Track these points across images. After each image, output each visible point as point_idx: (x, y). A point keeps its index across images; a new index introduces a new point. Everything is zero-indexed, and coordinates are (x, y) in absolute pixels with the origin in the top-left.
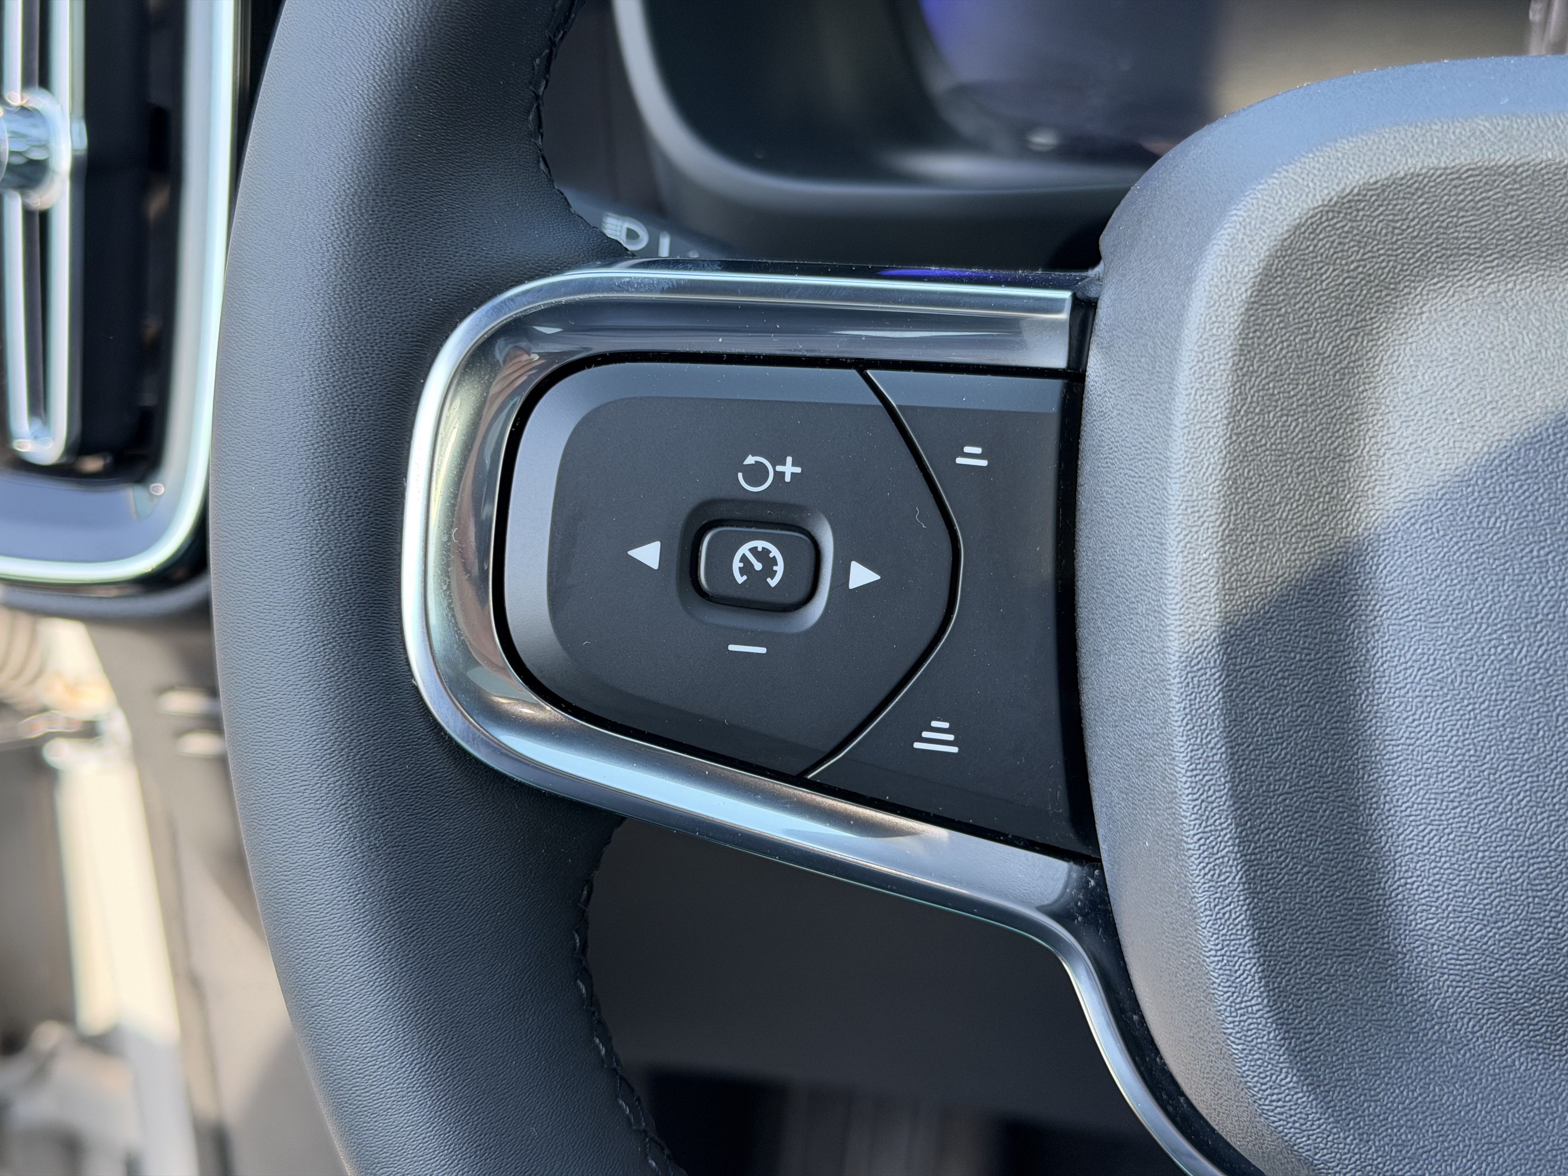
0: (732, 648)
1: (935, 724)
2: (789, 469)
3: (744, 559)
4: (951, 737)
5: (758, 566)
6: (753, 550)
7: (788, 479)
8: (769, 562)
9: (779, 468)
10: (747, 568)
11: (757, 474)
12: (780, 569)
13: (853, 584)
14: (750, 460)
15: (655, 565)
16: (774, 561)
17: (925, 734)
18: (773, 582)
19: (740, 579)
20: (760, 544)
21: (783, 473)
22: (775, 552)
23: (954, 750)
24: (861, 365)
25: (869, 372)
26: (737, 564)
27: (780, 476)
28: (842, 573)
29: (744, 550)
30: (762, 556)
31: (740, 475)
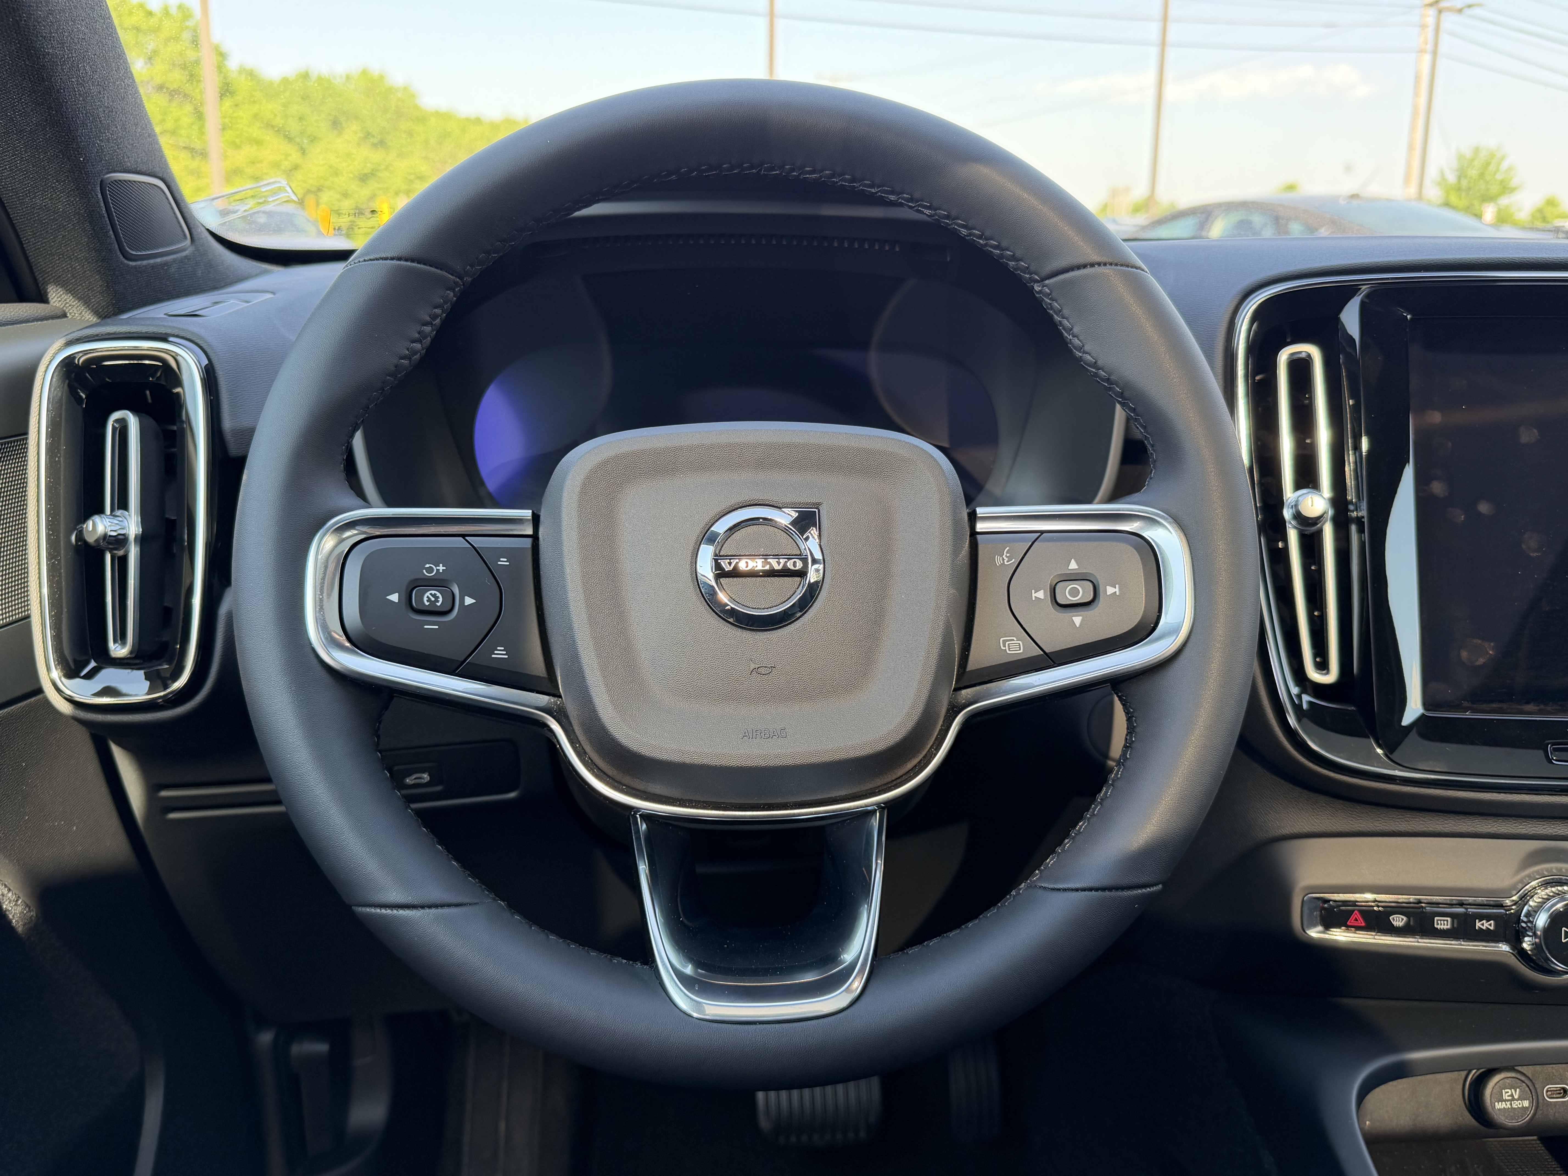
0: (426, 627)
1: (498, 648)
2: (441, 568)
3: (428, 597)
4: (505, 652)
5: (433, 599)
6: (431, 594)
7: (441, 571)
8: (437, 598)
9: (438, 568)
10: (429, 600)
11: (430, 570)
12: (441, 600)
13: (466, 604)
14: (427, 566)
15: (397, 601)
16: (438, 597)
17: (496, 652)
18: (438, 604)
19: (427, 604)
20: (433, 592)
21: (439, 570)
22: (438, 594)
23: (506, 657)
24: (463, 536)
25: (466, 538)
26: (425, 599)
27: (438, 570)
28: (462, 601)
29: (428, 594)
30: (434, 596)
31: (424, 571)
